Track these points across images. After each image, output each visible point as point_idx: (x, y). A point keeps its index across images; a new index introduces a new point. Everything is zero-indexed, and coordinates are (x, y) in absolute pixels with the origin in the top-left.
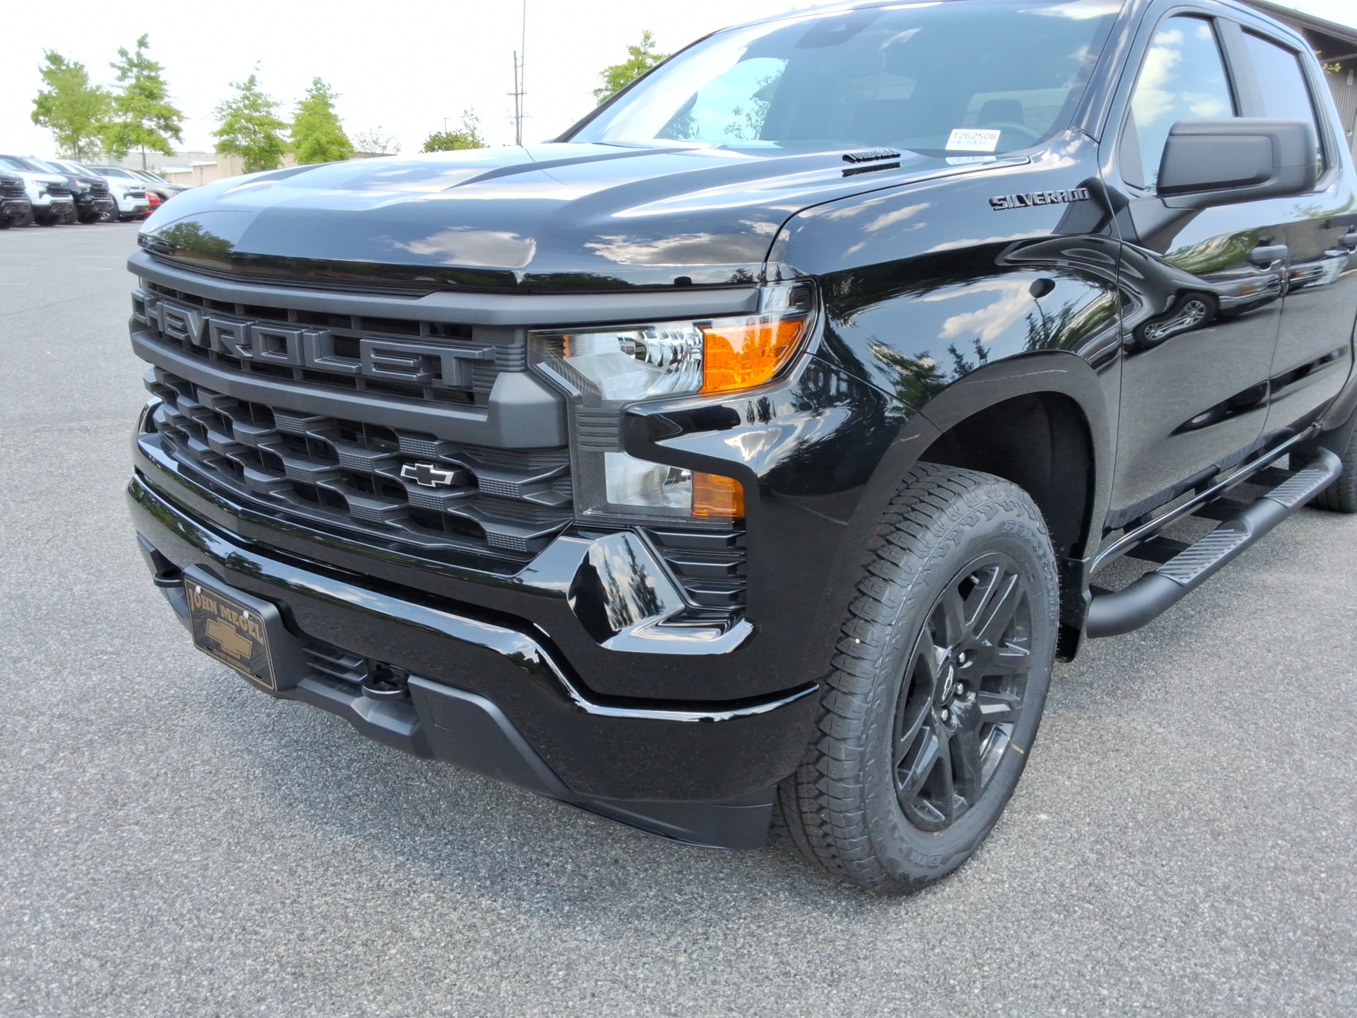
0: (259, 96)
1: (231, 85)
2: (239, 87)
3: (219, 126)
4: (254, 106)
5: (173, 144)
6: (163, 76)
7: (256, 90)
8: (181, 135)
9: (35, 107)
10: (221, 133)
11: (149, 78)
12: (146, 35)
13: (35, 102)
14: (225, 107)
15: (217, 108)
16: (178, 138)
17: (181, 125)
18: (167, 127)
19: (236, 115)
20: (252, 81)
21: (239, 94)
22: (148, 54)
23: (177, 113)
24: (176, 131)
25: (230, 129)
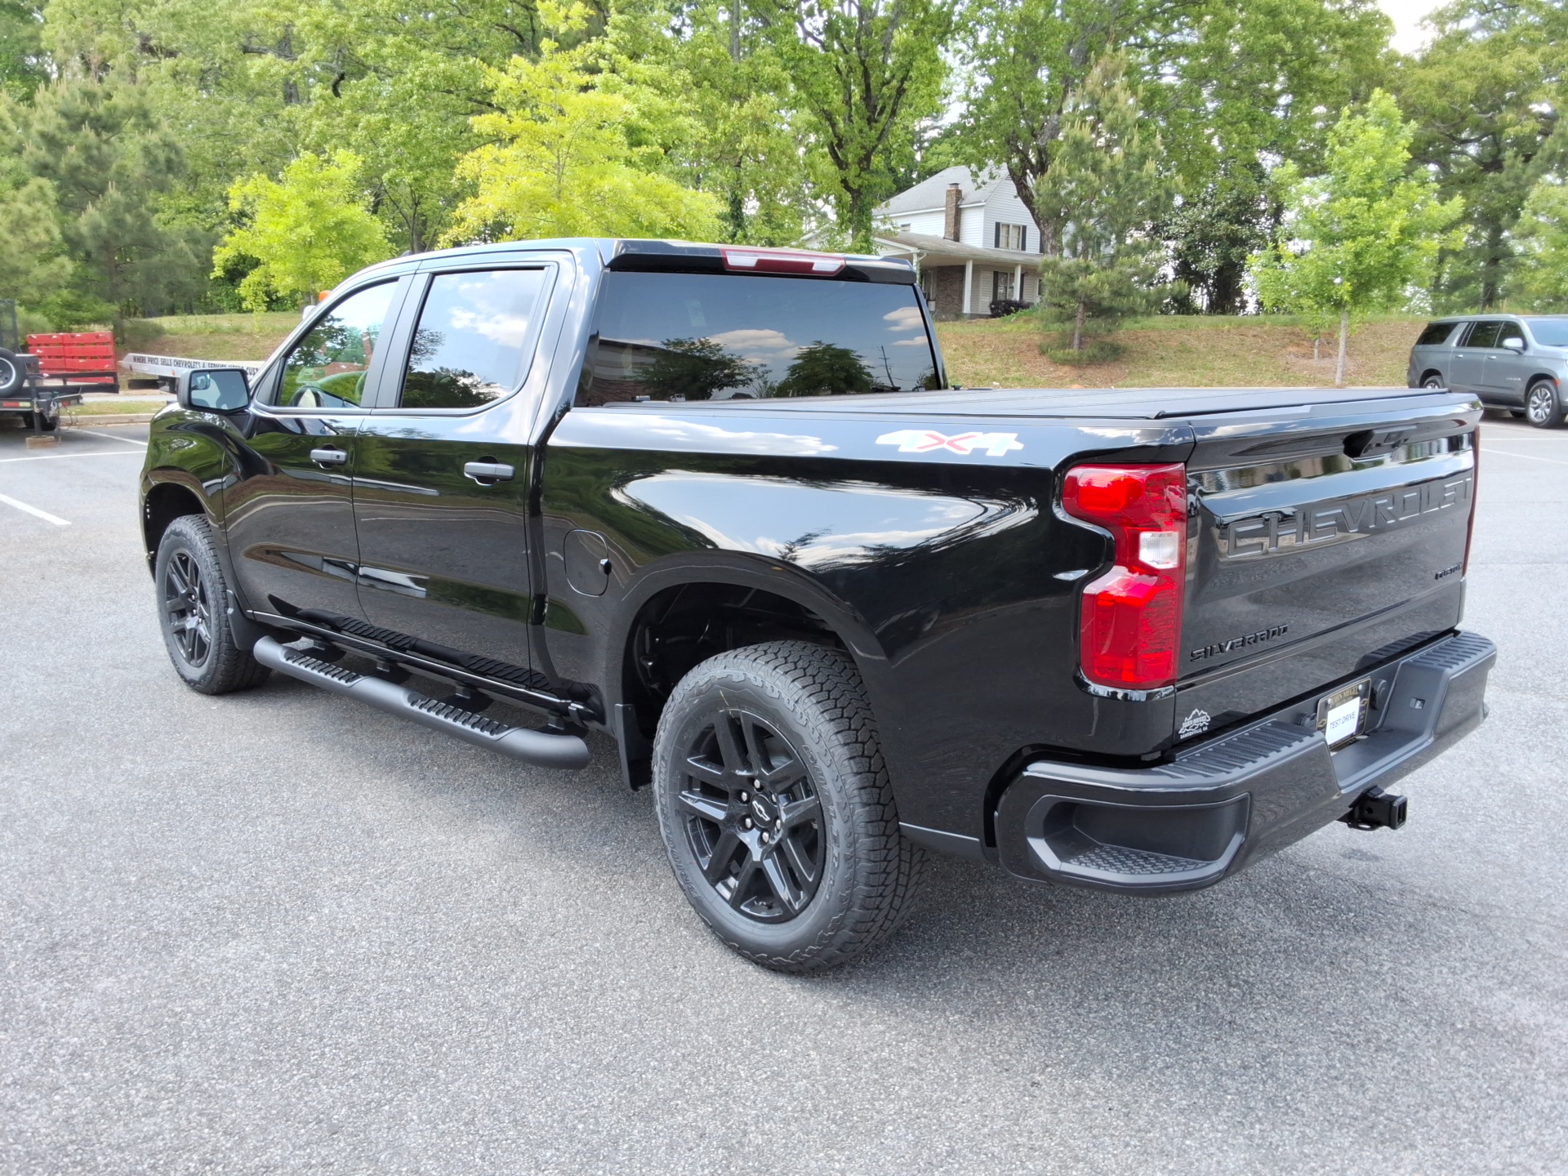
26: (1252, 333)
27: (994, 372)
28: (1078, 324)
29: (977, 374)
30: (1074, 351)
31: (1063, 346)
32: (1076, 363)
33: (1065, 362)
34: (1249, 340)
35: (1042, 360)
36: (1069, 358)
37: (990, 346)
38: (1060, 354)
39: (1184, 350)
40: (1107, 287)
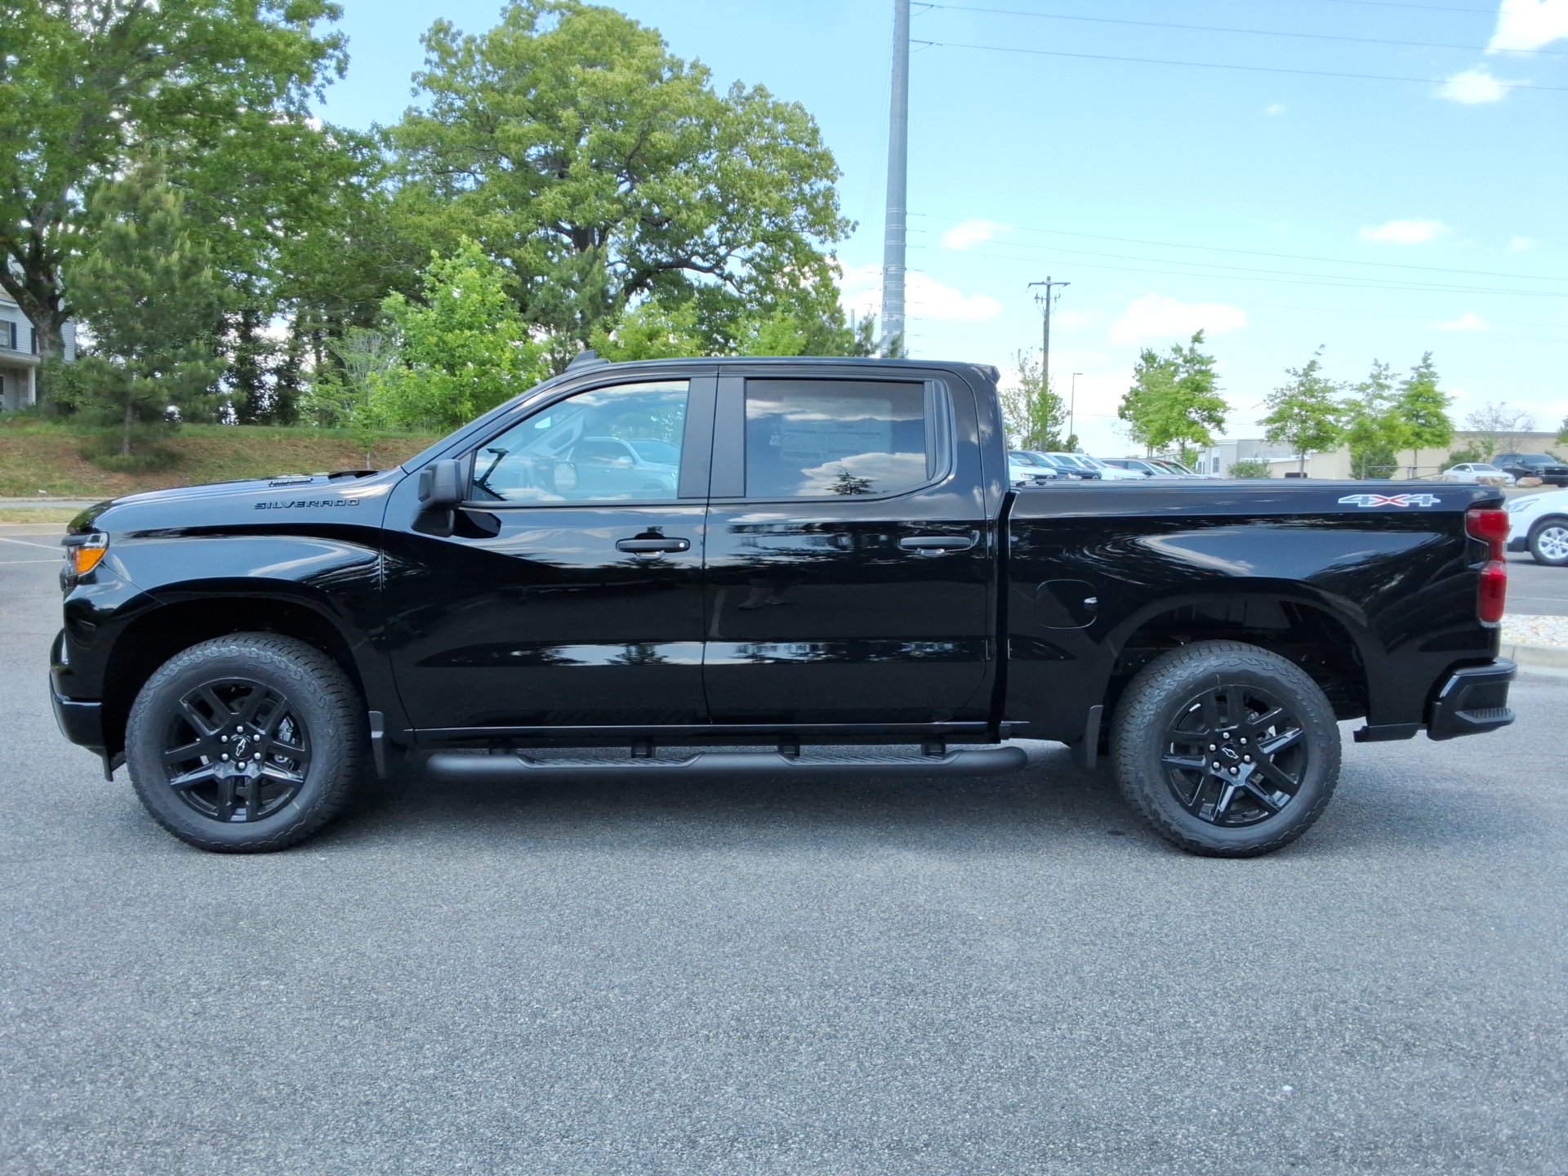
0: (1317, 381)
1: (1288, 371)
2: (1295, 374)
3: (1269, 413)
4: (1310, 392)
5: (1214, 434)
6: (1214, 368)
7: (1315, 375)
8: (1223, 425)
9: (1123, 403)
10: (1270, 421)
11: (1200, 372)
12: (1201, 332)
13: (1124, 397)
14: (1279, 395)
15: (1270, 395)
16: (1221, 429)
17: (1226, 416)
18: (1211, 419)
19: (1289, 403)
20: (1312, 366)
21: (1294, 382)
22: (1202, 350)
23: (1223, 405)
24: (1219, 422)
25: (1281, 417)
26: (303, 444)
27: (33, 479)
28: (128, 428)
29: (13, 481)
30: (125, 456)
31: (113, 452)
32: (130, 470)
33: (118, 469)
34: (301, 450)
35: (87, 467)
36: (124, 464)
37: (17, 449)
38: (113, 460)
39: (239, 458)
40: (165, 391)
